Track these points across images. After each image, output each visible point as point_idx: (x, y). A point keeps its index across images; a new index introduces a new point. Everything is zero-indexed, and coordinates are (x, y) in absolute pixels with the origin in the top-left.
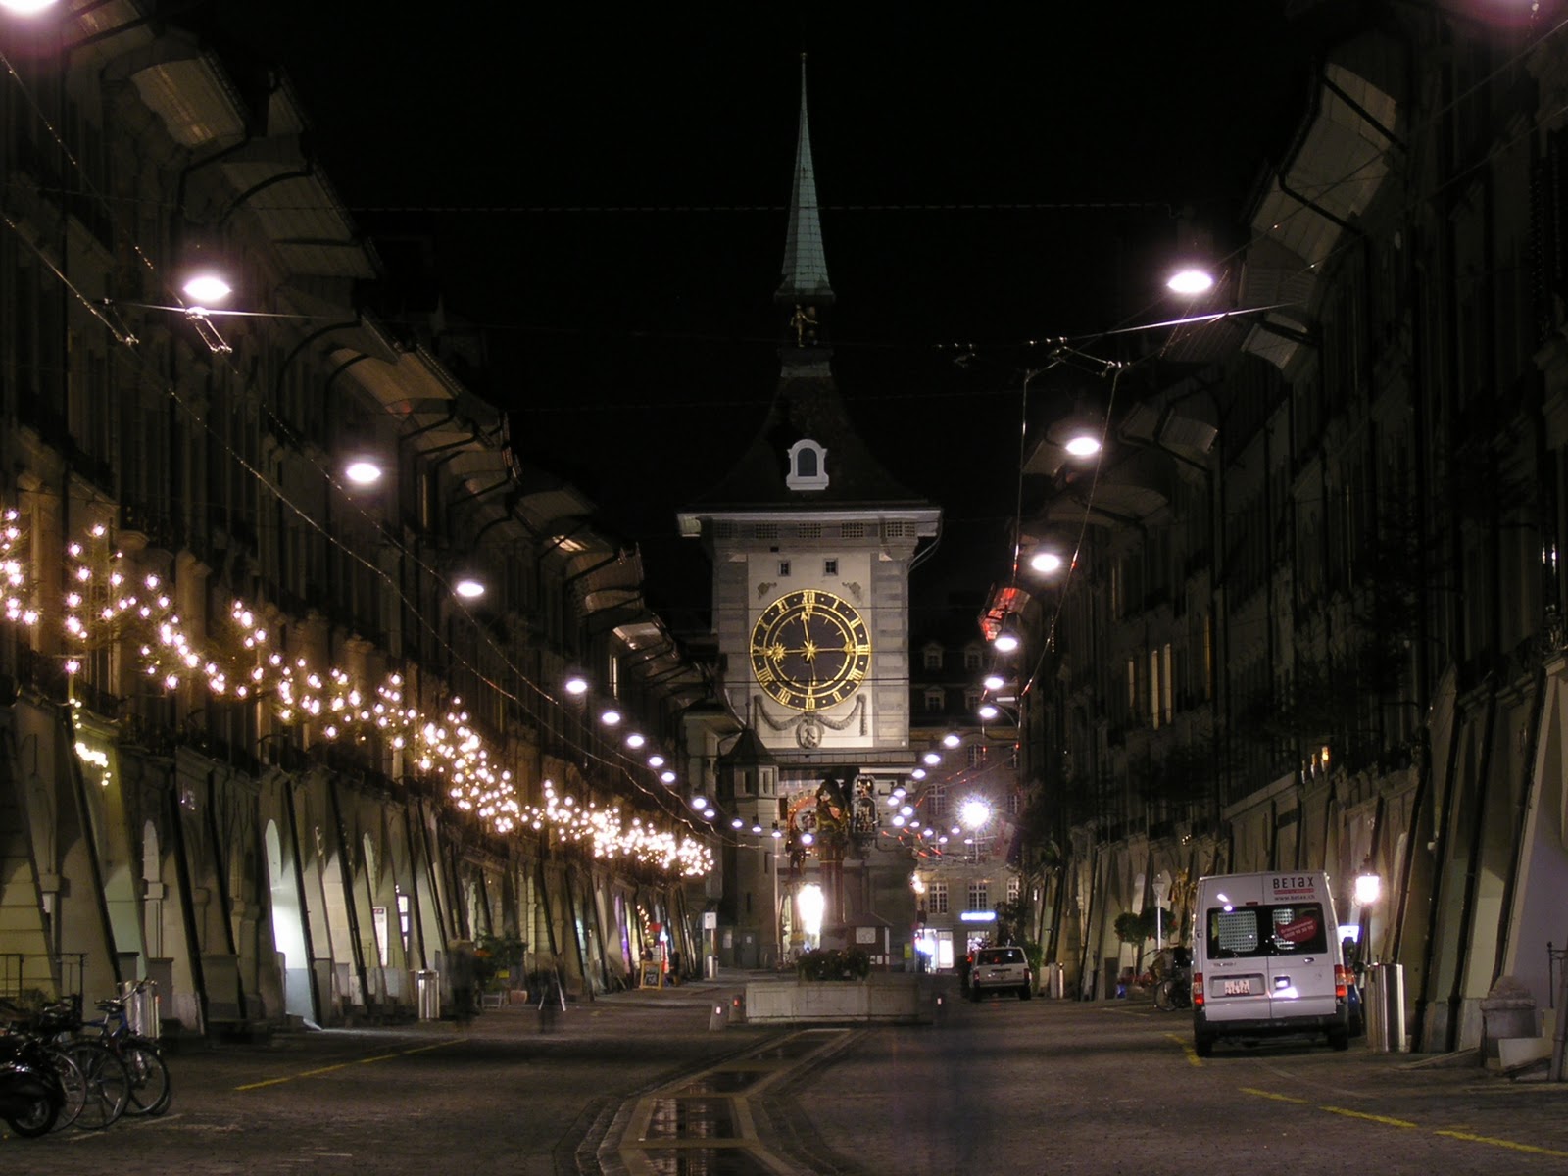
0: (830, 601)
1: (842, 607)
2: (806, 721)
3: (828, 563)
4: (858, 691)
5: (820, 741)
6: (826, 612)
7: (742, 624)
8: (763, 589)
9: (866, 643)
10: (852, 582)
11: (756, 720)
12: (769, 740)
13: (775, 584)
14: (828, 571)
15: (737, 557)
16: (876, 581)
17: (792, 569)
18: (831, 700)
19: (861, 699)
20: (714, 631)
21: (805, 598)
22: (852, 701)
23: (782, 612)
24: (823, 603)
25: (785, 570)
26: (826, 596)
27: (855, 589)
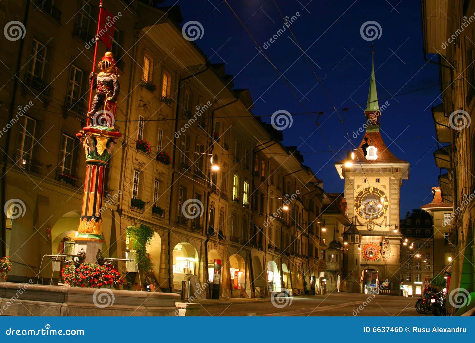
0: (377, 190)
1: (381, 191)
2: (370, 223)
3: (377, 180)
4: (385, 215)
5: (374, 229)
6: (376, 193)
7: (352, 195)
8: (358, 186)
9: (387, 202)
10: (383, 185)
11: (355, 222)
12: (359, 228)
13: (362, 185)
14: (377, 182)
15: (351, 178)
16: (390, 184)
17: (367, 181)
18: (377, 217)
19: (385, 217)
20: (345, 197)
21: (370, 189)
22: (383, 217)
23: (364, 193)
24: (375, 190)
25: (365, 181)
26: (376, 188)
27: (384, 187)
